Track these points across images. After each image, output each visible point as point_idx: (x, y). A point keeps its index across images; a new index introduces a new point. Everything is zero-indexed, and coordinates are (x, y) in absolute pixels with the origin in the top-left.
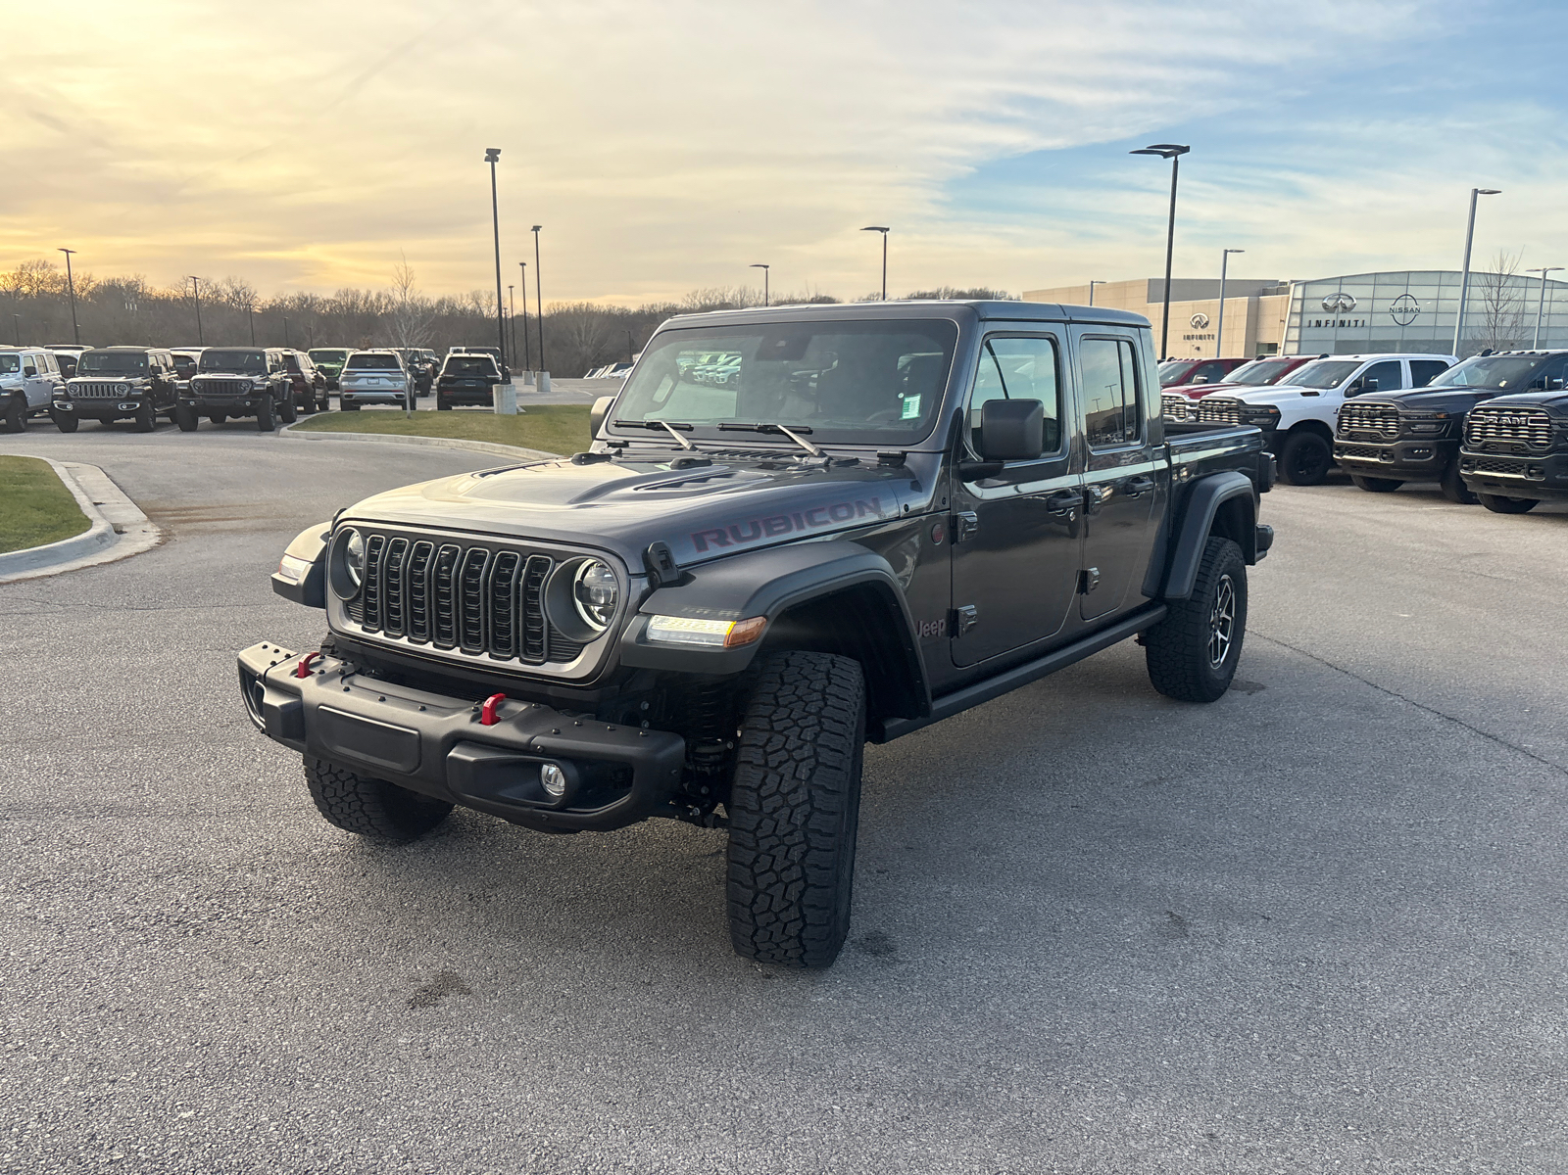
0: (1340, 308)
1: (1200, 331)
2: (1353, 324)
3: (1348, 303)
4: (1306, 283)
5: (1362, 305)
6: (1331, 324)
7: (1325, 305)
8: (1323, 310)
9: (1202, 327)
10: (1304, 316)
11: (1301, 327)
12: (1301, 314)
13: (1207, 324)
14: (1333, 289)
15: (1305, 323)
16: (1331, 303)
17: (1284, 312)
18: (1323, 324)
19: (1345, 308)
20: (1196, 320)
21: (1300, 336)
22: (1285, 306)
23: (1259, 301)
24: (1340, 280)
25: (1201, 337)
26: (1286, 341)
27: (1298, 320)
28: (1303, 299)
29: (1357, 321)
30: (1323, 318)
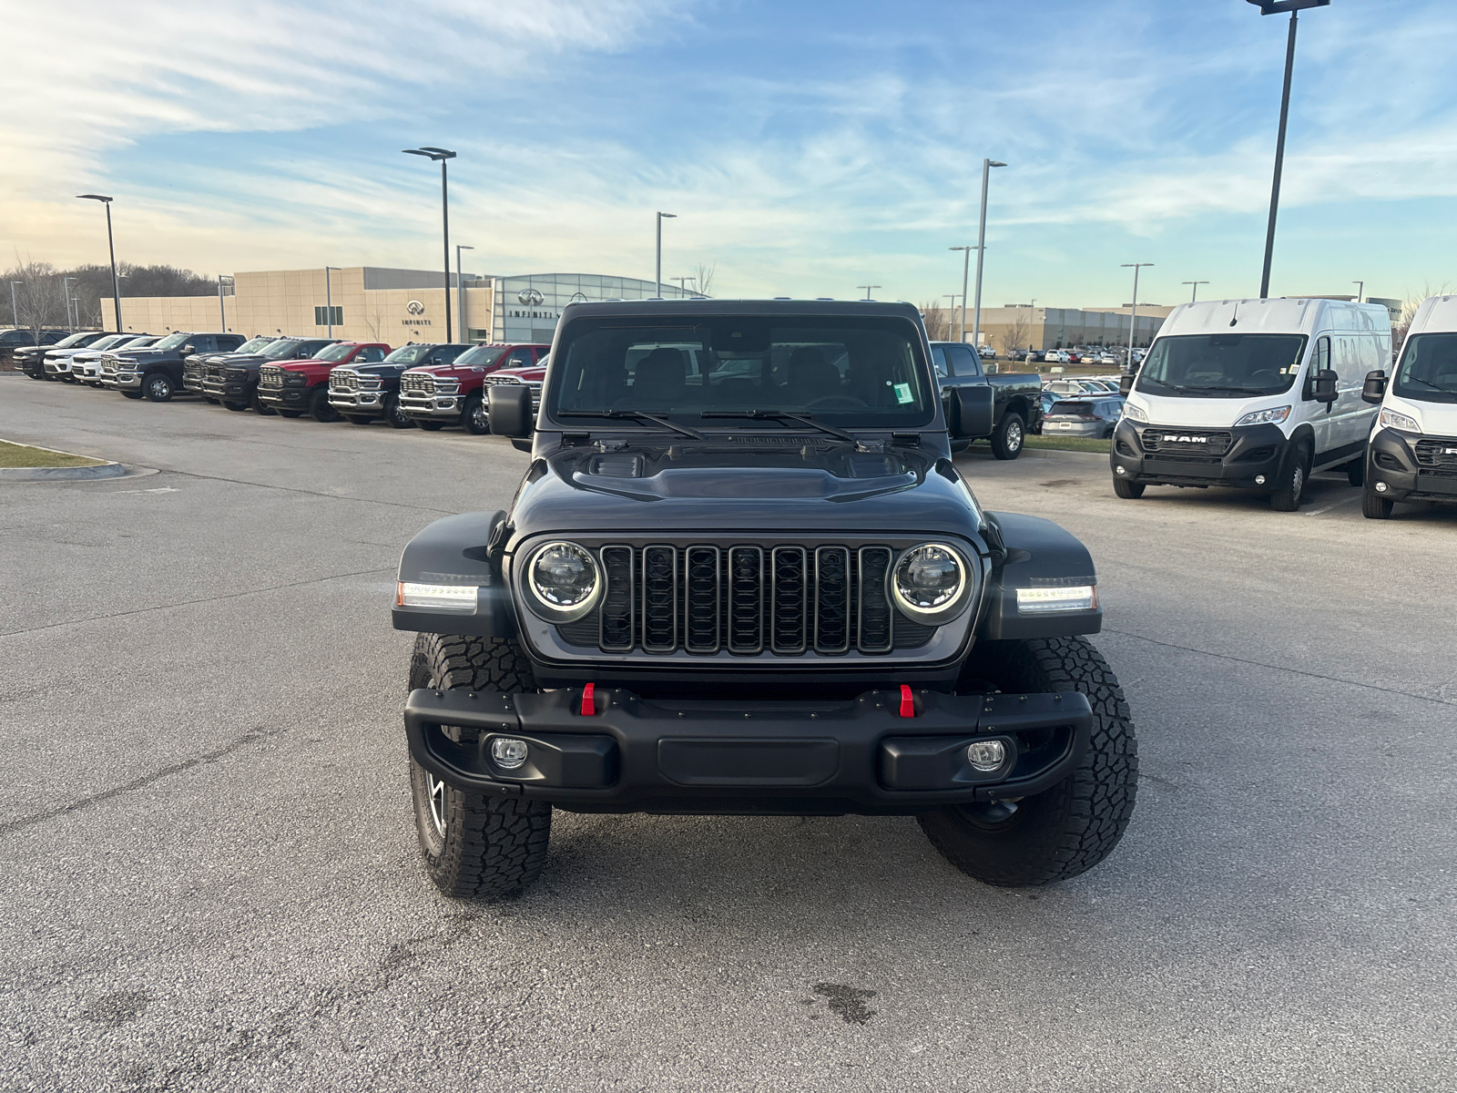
0: (532, 302)
1: (416, 317)
2: (543, 315)
3: (538, 298)
4: (504, 279)
5: (548, 300)
6: (527, 315)
7: (520, 298)
8: (519, 302)
9: (418, 313)
10: (506, 307)
11: (504, 316)
12: (503, 305)
13: (422, 310)
14: (524, 286)
15: (507, 313)
16: (525, 297)
17: (488, 302)
18: (521, 315)
19: (535, 301)
20: (412, 307)
21: (504, 324)
22: (488, 297)
23: (466, 292)
24: (529, 278)
25: (418, 322)
26: (494, 328)
27: (501, 310)
28: (503, 292)
29: (546, 313)
30: (521, 309)
